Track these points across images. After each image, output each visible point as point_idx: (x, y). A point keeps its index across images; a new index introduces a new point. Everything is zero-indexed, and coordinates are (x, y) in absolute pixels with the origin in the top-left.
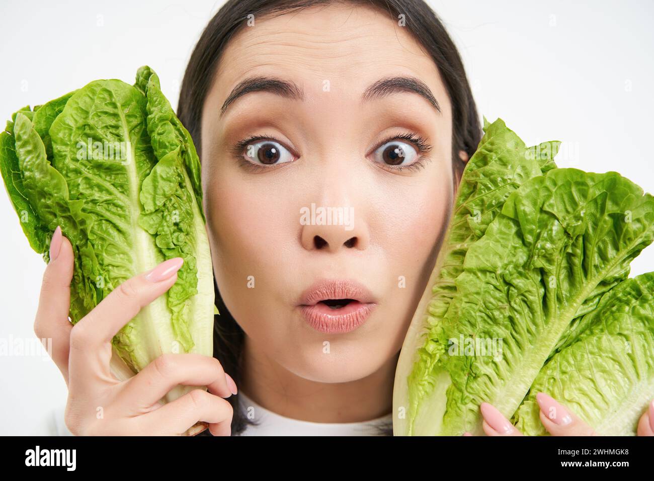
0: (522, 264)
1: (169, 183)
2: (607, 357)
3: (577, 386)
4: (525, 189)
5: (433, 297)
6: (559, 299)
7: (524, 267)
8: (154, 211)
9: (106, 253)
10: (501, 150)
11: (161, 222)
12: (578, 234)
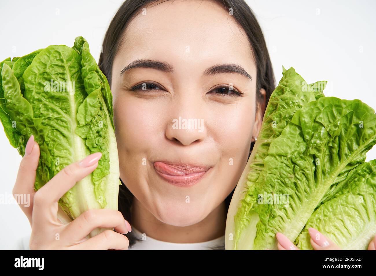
0: (302, 152)
1: (94, 108)
2: (351, 207)
3: (333, 224)
4: (305, 108)
5: (251, 170)
6: (324, 173)
7: (304, 153)
8: (85, 124)
9: (56, 149)
10: (292, 86)
11: (89, 131)
12: (336, 135)
